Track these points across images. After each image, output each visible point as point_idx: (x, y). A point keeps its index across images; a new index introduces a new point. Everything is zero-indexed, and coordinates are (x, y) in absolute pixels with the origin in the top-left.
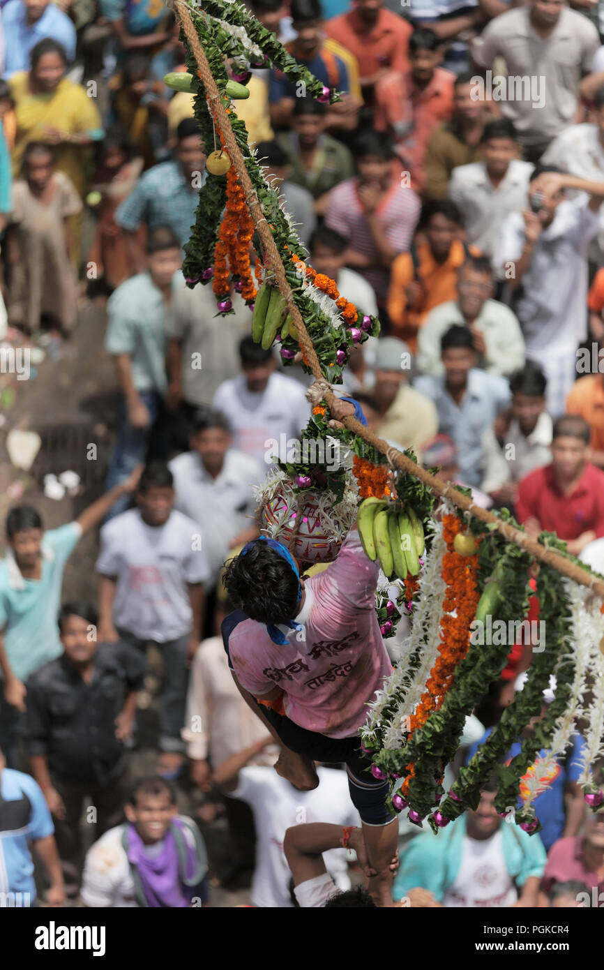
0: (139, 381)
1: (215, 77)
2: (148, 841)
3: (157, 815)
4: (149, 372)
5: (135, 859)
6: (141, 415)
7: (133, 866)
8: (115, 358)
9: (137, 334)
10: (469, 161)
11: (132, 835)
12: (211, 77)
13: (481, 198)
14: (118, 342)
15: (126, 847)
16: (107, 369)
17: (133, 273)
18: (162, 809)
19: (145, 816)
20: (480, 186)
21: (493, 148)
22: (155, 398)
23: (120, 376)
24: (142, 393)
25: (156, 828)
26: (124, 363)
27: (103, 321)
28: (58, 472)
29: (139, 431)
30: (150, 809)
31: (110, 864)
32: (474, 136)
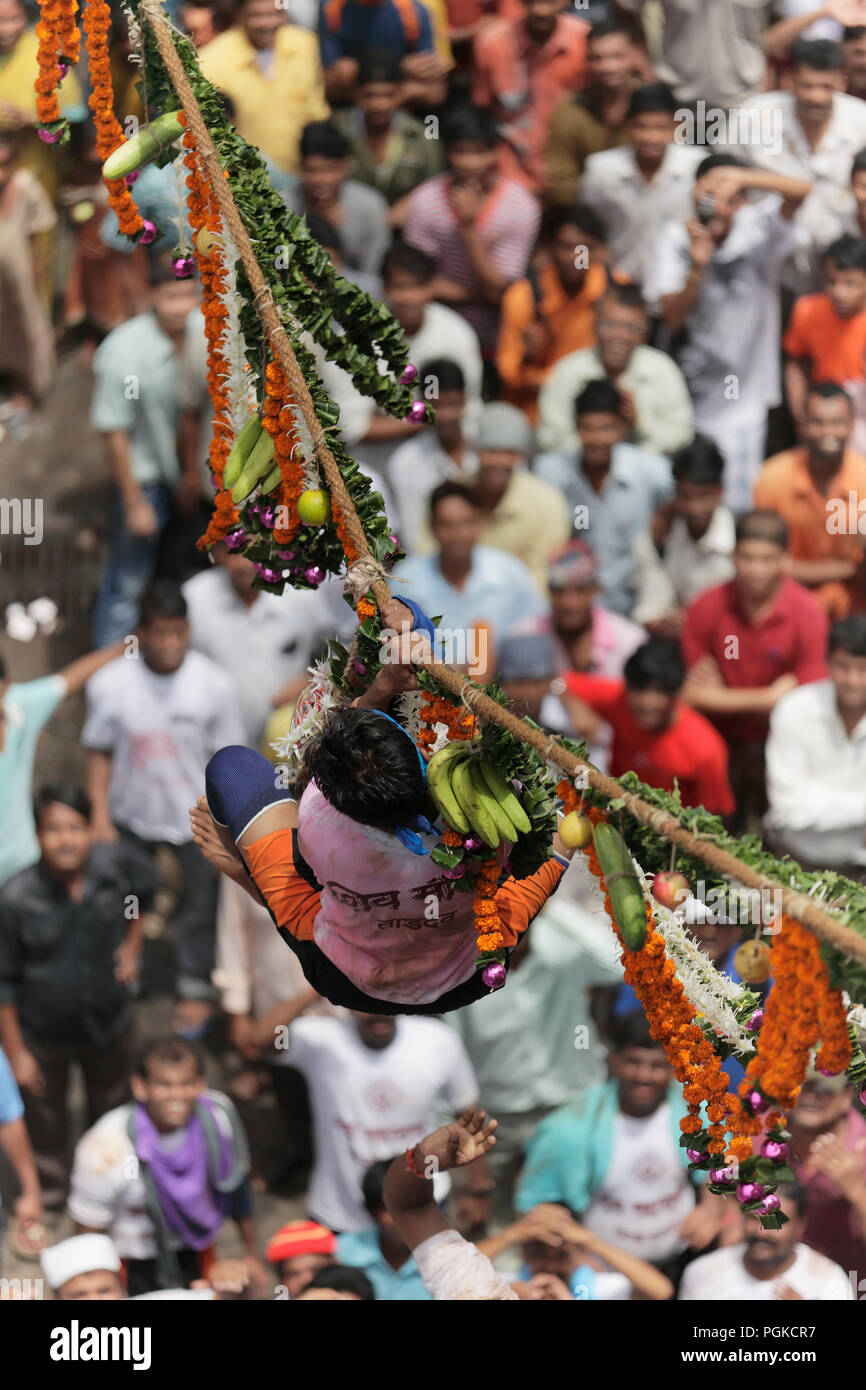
0: (142, 469)
1: (209, 125)
2: (164, 1128)
3: (177, 1092)
4: (155, 456)
5: (146, 1155)
6: (144, 518)
7: (143, 1165)
8: (106, 436)
10: (609, 144)
11: (142, 1120)
12: (203, 125)
13: (628, 198)
15: (133, 1136)
17: (130, 315)
18: (185, 1083)
19: (160, 1093)
20: (626, 180)
21: (644, 127)
22: (163, 494)
23: (113, 462)
24: (144, 487)
25: (175, 1110)
26: (120, 443)
29: (141, 539)
30: (167, 1083)
31: (110, 1162)
32: (616, 111)
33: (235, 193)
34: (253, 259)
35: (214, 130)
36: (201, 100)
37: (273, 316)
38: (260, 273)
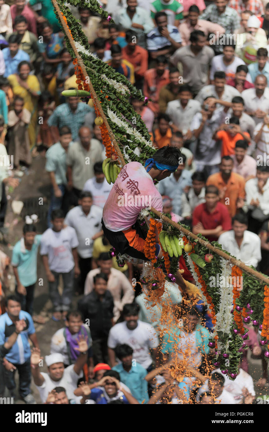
0: (58, 181)
1: (95, 90)
2: (73, 333)
3: (77, 324)
4: (61, 178)
5: (69, 340)
6: (59, 193)
7: (68, 343)
8: (49, 173)
9: (57, 164)
10: (174, 99)
11: (68, 332)
12: (94, 90)
13: (179, 112)
14: (50, 167)
15: (65, 336)
16: (46, 177)
17: (54, 143)
18: (78, 322)
19: (72, 324)
20: (178, 108)
21: (183, 95)
22: (63, 187)
23: (51, 179)
24: (59, 185)
25: (76, 329)
26: (52, 175)
27: (44, 160)
28: (30, 215)
29: (58, 198)
30: (74, 322)
31: (60, 342)
32: (176, 90)
33: (102, 107)
34: (107, 123)
35: (97, 92)
36: (93, 84)
37: (113, 137)
38: (109, 126)
